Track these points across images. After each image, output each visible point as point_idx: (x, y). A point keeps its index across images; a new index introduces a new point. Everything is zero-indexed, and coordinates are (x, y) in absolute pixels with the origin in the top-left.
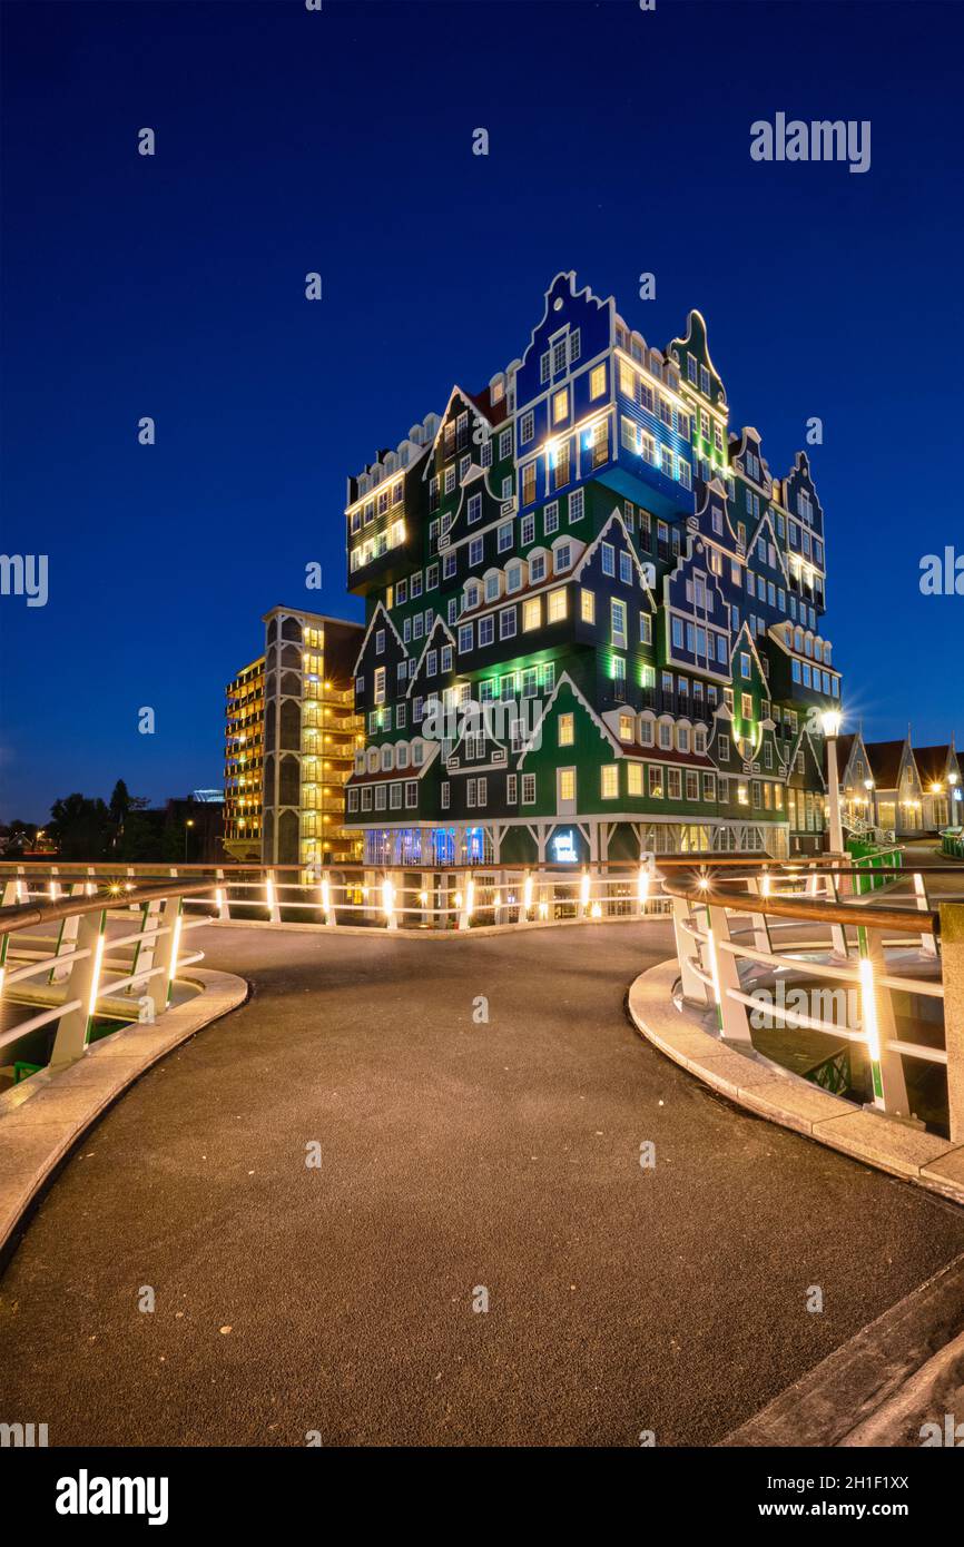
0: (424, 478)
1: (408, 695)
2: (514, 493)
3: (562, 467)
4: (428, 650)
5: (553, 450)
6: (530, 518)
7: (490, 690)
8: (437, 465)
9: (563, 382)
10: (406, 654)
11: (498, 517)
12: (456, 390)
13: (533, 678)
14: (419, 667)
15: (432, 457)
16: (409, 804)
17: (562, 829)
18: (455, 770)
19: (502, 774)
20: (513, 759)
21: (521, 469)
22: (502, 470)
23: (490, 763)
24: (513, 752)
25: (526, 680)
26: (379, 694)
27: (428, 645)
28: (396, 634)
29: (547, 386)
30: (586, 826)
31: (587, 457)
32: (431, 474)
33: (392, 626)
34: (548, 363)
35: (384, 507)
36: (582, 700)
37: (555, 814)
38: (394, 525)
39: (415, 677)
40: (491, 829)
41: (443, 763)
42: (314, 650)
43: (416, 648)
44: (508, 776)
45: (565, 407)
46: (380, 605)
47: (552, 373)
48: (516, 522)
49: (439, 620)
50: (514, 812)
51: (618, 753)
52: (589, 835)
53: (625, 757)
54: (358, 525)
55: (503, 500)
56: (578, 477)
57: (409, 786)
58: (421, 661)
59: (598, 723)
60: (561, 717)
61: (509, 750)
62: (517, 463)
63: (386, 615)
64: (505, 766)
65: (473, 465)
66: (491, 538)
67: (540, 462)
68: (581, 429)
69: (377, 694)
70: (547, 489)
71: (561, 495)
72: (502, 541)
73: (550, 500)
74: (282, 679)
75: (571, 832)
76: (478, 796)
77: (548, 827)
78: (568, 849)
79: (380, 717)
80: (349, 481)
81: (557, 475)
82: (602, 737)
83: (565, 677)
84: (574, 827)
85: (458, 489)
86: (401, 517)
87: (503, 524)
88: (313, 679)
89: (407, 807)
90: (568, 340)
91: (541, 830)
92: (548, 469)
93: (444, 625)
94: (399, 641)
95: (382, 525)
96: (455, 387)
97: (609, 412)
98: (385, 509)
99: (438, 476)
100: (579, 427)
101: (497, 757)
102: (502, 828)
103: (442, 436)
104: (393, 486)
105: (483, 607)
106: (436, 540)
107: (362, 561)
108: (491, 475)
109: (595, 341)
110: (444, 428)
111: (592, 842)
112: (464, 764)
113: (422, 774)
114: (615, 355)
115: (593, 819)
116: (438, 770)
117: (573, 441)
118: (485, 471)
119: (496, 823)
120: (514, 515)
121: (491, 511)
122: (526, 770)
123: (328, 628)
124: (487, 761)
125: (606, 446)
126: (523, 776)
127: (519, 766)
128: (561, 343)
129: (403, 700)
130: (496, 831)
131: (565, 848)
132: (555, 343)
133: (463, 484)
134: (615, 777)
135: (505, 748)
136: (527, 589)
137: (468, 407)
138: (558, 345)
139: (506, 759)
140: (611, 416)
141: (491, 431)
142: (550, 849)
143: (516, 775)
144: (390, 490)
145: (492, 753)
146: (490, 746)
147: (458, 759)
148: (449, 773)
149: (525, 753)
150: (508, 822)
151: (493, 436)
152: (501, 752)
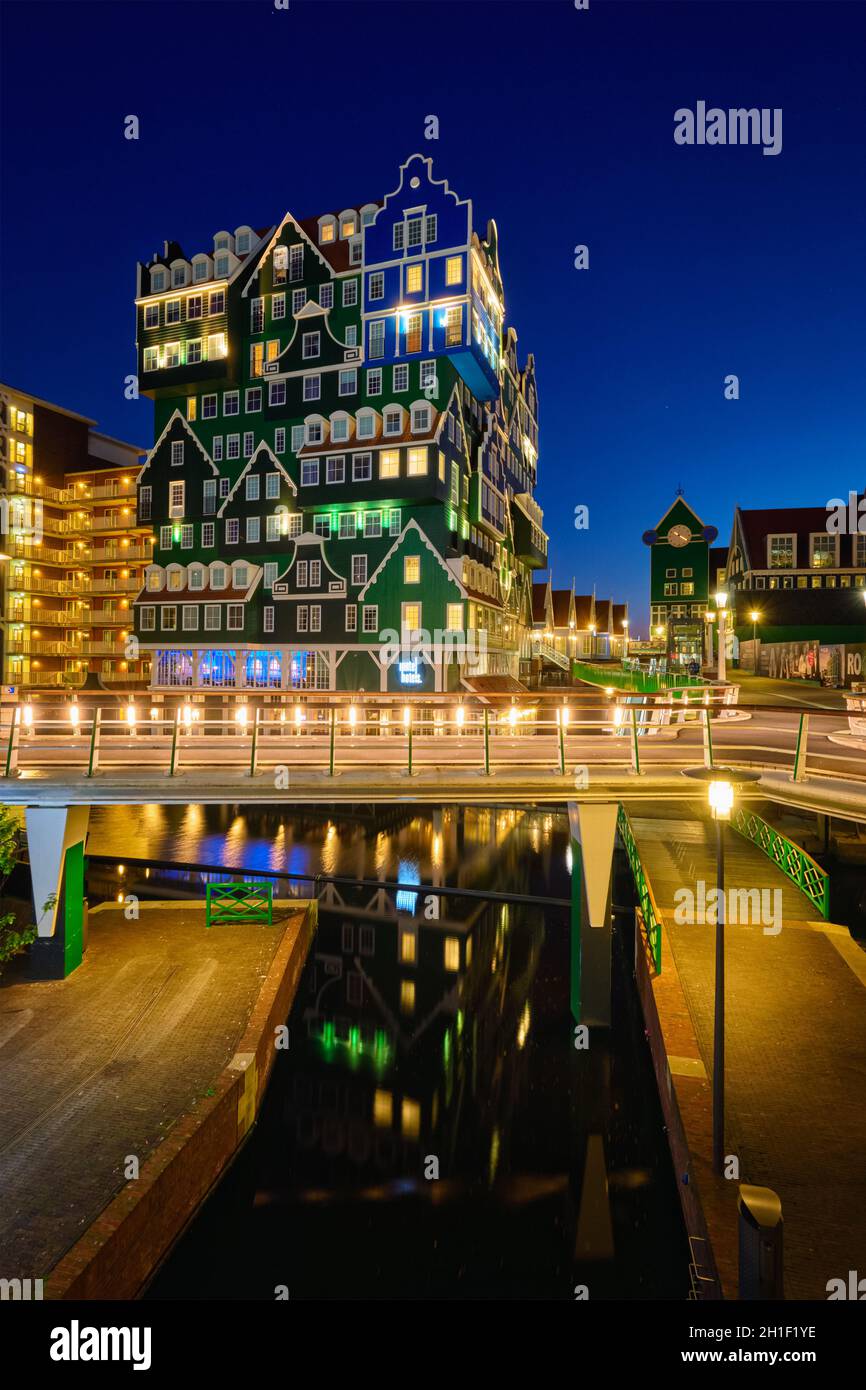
0: (244, 294)
1: (220, 515)
2: (359, 343)
3: (413, 335)
4: (247, 474)
5: (405, 316)
6: (376, 372)
7: (327, 524)
8: (262, 286)
9: (416, 258)
10: (216, 472)
11: (340, 361)
12: (288, 218)
13: (377, 519)
14: (235, 489)
15: (255, 275)
16: (231, 626)
18: (282, 595)
19: (341, 603)
20: (353, 593)
21: (367, 323)
22: (344, 316)
23: (327, 592)
24: (353, 584)
25: (369, 520)
26: (176, 510)
27: (248, 468)
28: (202, 450)
29: (400, 255)
31: (440, 334)
32: (255, 292)
33: (195, 439)
34: (402, 233)
35: (194, 313)
36: (430, 546)
38: (210, 337)
39: (230, 498)
40: (327, 654)
41: (267, 588)
43: (231, 469)
44: (347, 606)
45: (419, 281)
46: (177, 414)
47: (406, 245)
48: (361, 371)
49: (263, 445)
50: (353, 638)
51: (464, 595)
52: (434, 662)
53: (470, 598)
54: (152, 321)
55: (346, 346)
56: (431, 349)
57: (232, 608)
58: (238, 483)
59: (445, 567)
60: (406, 558)
61: (349, 582)
62: (364, 316)
63: (186, 425)
64: (344, 596)
65: (311, 301)
66: (330, 379)
67: (390, 323)
68: (435, 307)
69: (171, 508)
70: (397, 351)
71: (413, 362)
72: (344, 386)
73: (399, 361)
76: (310, 622)
79: (177, 532)
80: (139, 267)
81: (407, 340)
82: (450, 579)
83: (413, 524)
85: (290, 320)
86: (222, 331)
87: (347, 370)
89: (229, 629)
90: (424, 220)
92: (398, 331)
93: (270, 452)
94: (206, 457)
95: (193, 331)
96: (288, 213)
97: (463, 301)
98: (199, 315)
99: (263, 298)
100: (434, 304)
102: (339, 654)
103: (270, 258)
104: (210, 293)
105: (328, 446)
107: (162, 362)
108: (332, 317)
109: (451, 233)
110: (272, 251)
111: (437, 668)
112: (293, 590)
113: (249, 597)
114: (471, 253)
116: (262, 596)
117: (426, 315)
118: (326, 311)
119: (332, 648)
120: (360, 364)
121: (333, 353)
122: (368, 601)
124: (324, 589)
125: (460, 330)
126: (364, 607)
127: (361, 598)
128: (417, 220)
129: (213, 518)
130: (333, 655)
132: (410, 217)
133: (297, 317)
134: (460, 614)
135: (345, 580)
136: (381, 440)
137: (305, 241)
138: (413, 221)
139: (345, 590)
140: (465, 306)
141: (334, 275)
142: (394, 671)
143: (355, 606)
144: (205, 296)
145: (330, 583)
146: (327, 577)
147: (287, 585)
148: (275, 598)
149: (367, 587)
150: (347, 648)
151: (335, 280)
152: (341, 583)
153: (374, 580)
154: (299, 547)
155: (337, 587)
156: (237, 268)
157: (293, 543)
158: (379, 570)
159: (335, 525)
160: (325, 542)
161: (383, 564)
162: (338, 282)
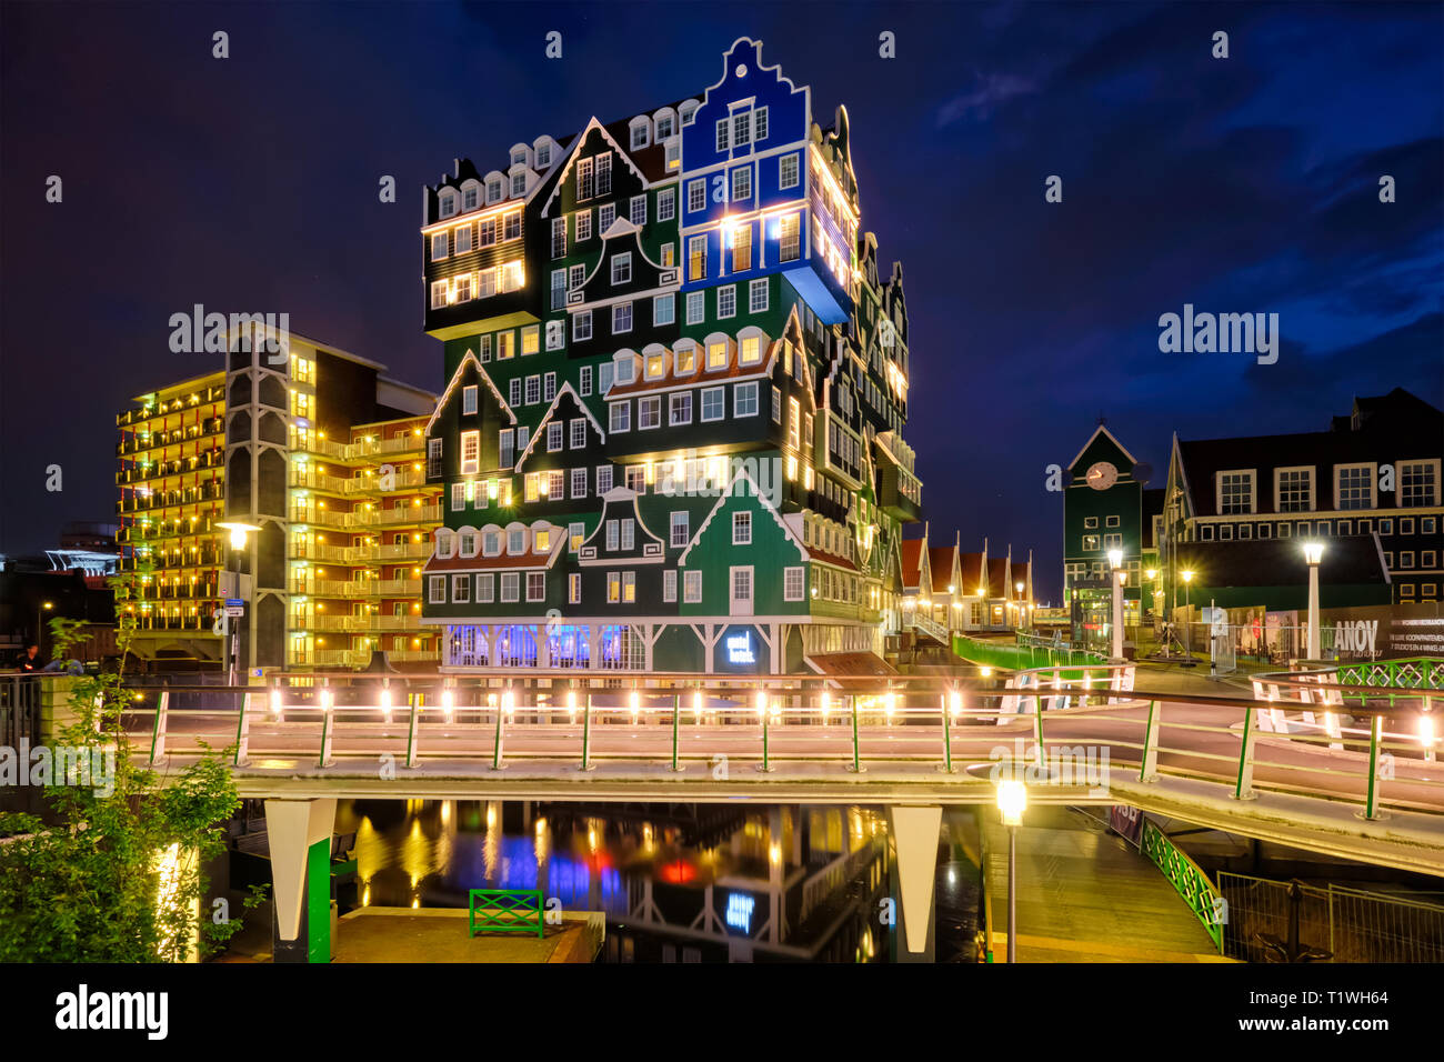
0: (544, 214)
1: (518, 469)
2: (677, 264)
3: (740, 250)
4: (550, 420)
5: (731, 229)
6: (697, 297)
7: (641, 475)
8: (564, 203)
9: (744, 159)
10: (514, 420)
11: (655, 285)
12: (594, 123)
14: (535, 438)
15: (556, 192)
16: (531, 597)
17: (736, 630)
18: (590, 561)
19: (658, 569)
20: (672, 555)
21: (687, 239)
22: (659, 233)
23: (642, 556)
24: (672, 546)
26: (469, 465)
27: (549, 414)
28: (497, 394)
29: (724, 157)
30: (766, 628)
31: (773, 248)
32: (556, 211)
33: (490, 384)
34: (726, 131)
35: (488, 239)
36: (763, 500)
37: (727, 614)
38: (505, 266)
39: (529, 448)
40: (642, 629)
41: (570, 551)
42: (303, 386)
43: (529, 415)
44: (666, 572)
46: (469, 355)
47: (731, 144)
48: (680, 299)
49: (567, 387)
50: (674, 609)
51: (805, 557)
52: (769, 637)
53: (812, 560)
54: (441, 250)
55: (662, 267)
56: (762, 265)
57: (532, 577)
58: (538, 433)
59: (781, 524)
60: (735, 515)
61: (667, 543)
62: (683, 232)
63: (479, 368)
64: (662, 560)
65: (620, 218)
66: (643, 309)
67: (713, 239)
68: (768, 215)
69: (464, 463)
70: (722, 270)
71: (741, 282)
72: (659, 314)
73: (724, 282)
74: (260, 420)
75: (748, 633)
76: (622, 591)
77: (717, 628)
78: (744, 650)
79: (471, 490)
80: (426, 190)
81: (735, 258)
82: (787, 538)
84: (752, 627)
85: (596, 241)
86: (518, 258)
87: (663, 295)
88: (302, 424)
89: (528, 600)
90: (752, 114)
91: (709, 630)
92: (723, 247)
93: (575, 395)
94: (503, 404)
95: (486, 260)
96: (594, 118)
97: (801, 207)
98: (491, 241)
99: (565, 218)
100: (766, 213)
101: (650, 550)
102: (656, 628)
103: (573, 171)
104: (505, 215)
105: (643, 385)
106: (563, 294)
107: (452, 298)
108: (646, 233)
109: (785, 126)
110: (575, 163)
111: (773, 643)
112: (603, 554)
113: (551, 563)
114: (810, 149)
115: (775, 621)
116: (567, 562)
117: (756, 226)
118: (638, 229)
119: (649, 622)
120: (677, 288)
121: (646, 276)
122: (689, 567)
123: (323, 360)
124: (638, 552)
125: (796, 242)
126: (686, 572)
127: (682, 562)
128: (744, 114)
129: (509, 474)
130: (649, 630)
131: (740, 650)
132: (736, 112)
133: (604, 236)
134: (800, 579)
135: (662, 542)
136: (704, 375)
137: (613, 149)
138: (739, 116)
139: (663, 553)
140: (803, 213)
141: (646, 185)
142: (721, 650)
143: (675, 571)
144: (500, 220)
145: (645, 545)
146: (641, 538)
147: (595, 548)
148: (582, 564)
149: (689, 548)
150: (665, 621)
151: (648, 191)
152: (658, 545)
153: (696, 540)
154: (608, 503)
155: (654, 550)
156: (535, 186)
157: (601, 499)
158: (703, 529)
159: (649, 478)
160: (639, 497)
161: (707, 522)
162: (652, 194)
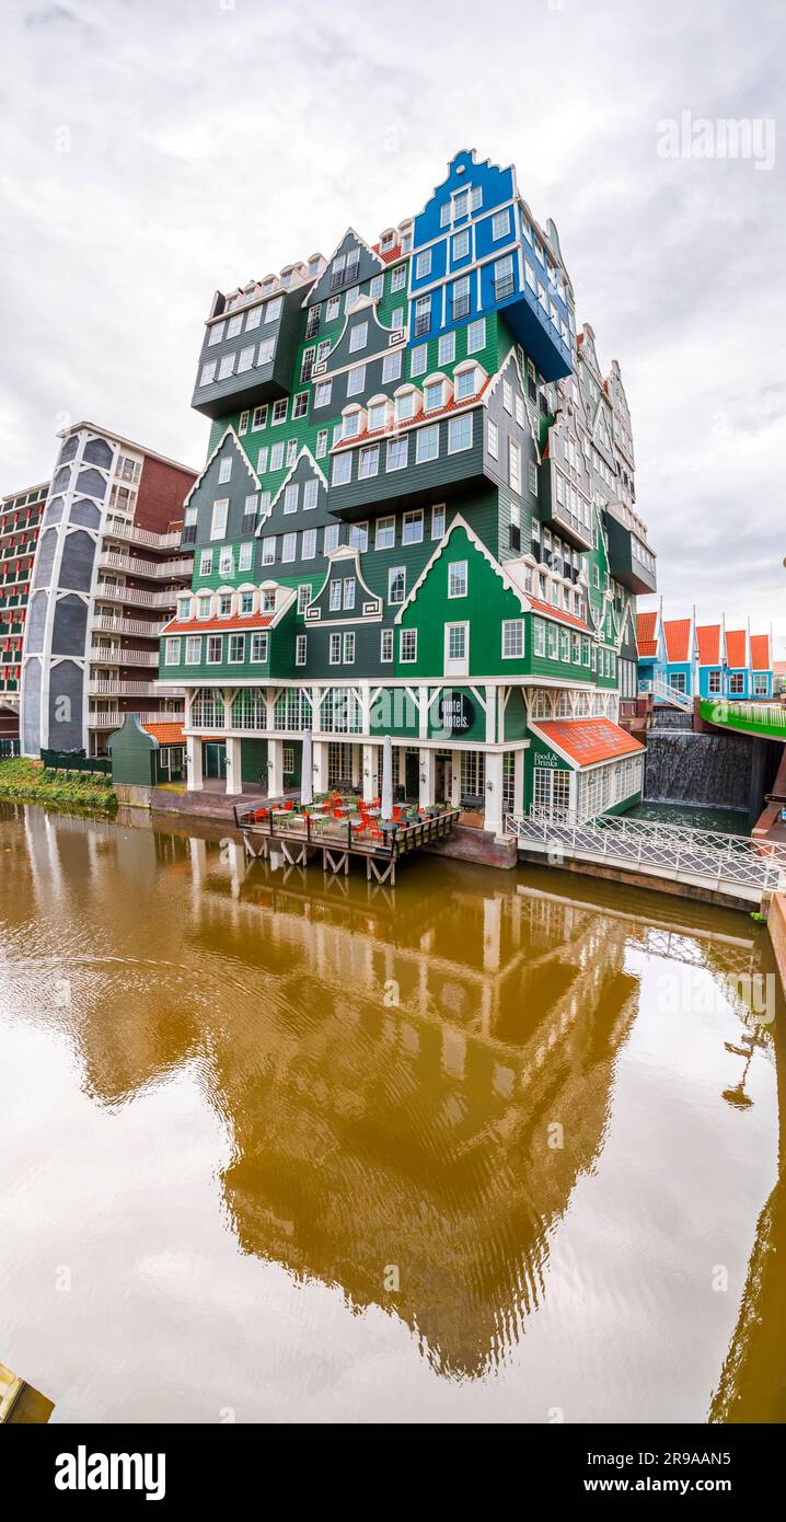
1: (258, 534)
2: (405, 323)
3: (460, 300)
4: (287, 485)
6: (422, 349)
10: (258, 486)
11: (385, 346)
14: (275, 502)
16: (255, 658)
18: (314, 623)
19: (376, 628)
20: (389, 613)
21: (414, 301)
22: (393, 301)
23: (361, 615)
24: (390, 604)
27: (288, 478)
28: (248, 463)
30: (482, 689)
33: (243, 453)
36: (479, 547)
37: (441, 675)
39: (268, 514)
40: (360, 691)
41: (299, 613)
43: (273, 481)
44: (383, 631)
45: (466, 246)
47: (453, 216)
48: (406, 354)
49: (305, 451)
50: (392, 671)
51: (525, 607)
52: (484, 699)
55: (392, 330)
56: (479, 308)
57: (257, 637)
58: (278, 495)
59: (499, 572)
60: (451, 565)
61: (385, 602)
62: (410, 297)
63: (236, 441)
64: (379, 619)
66: (375, 367)
69: (213, 529)
70: (443, 321)
72: (388, 371)
73: (446, 331)
74: (73, 505)
76: (342, 652)
77: (432, 689)
78: (457, 714)
81: (454, 308)
82: (506, 587)
83: (458, 520)
84: (465, 689)
86: (271, 338)
87: (390, 354)
89: (252, 661)
91: (423, 692)
92: (445, 301)
93: (311, 457)
94: (250, 471)
101: (368, 609)
102: (373, 690)
106: (310, 367)
108: (380, 305)
112: (326, 615)
113: (274, 624)
116: (292, 623)
118: (373, 301)
119: (364, 683)
120: (404, 345)
121: (380, 341)
122: (406, 624)
124: (357, 612)
126: (402, 631)
127: (398, 620)
129: (250, 538)
130: (366, 692)
135: (381, 600)
139: (380, 611)
143: (392, 630)
145: (364, 604)
146: (361, 597)
147: (319, 609)
148: (308, 625)
149: (405, 606)
150: (381, 683)
152: (376, 603)
153: (412, 596)
154: (333, 563)
155: (372, 608)
157: (327, 559)
158: (419, 583)
161: (423, 576)
